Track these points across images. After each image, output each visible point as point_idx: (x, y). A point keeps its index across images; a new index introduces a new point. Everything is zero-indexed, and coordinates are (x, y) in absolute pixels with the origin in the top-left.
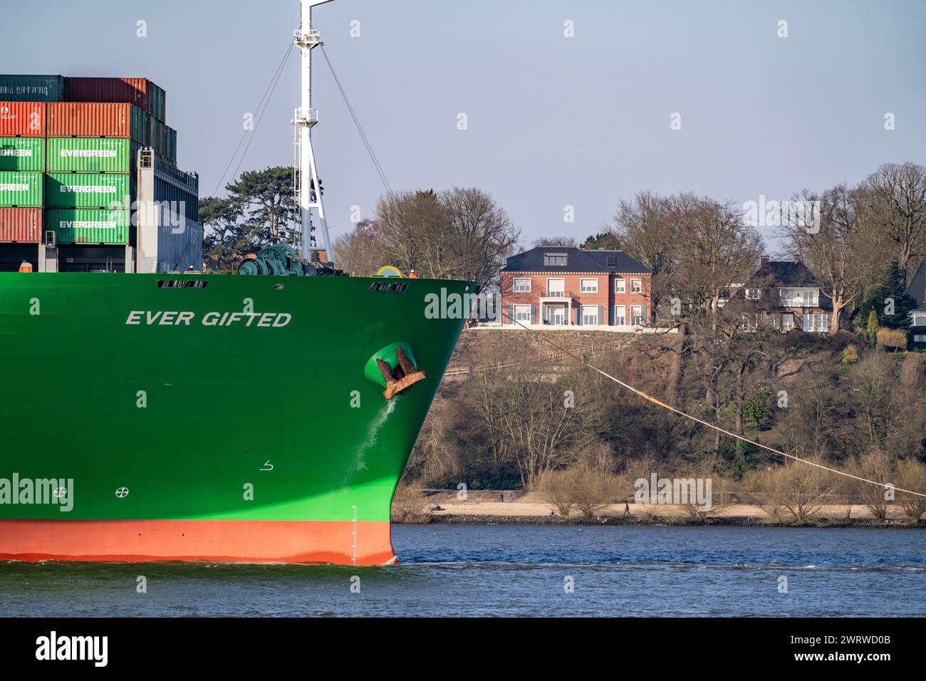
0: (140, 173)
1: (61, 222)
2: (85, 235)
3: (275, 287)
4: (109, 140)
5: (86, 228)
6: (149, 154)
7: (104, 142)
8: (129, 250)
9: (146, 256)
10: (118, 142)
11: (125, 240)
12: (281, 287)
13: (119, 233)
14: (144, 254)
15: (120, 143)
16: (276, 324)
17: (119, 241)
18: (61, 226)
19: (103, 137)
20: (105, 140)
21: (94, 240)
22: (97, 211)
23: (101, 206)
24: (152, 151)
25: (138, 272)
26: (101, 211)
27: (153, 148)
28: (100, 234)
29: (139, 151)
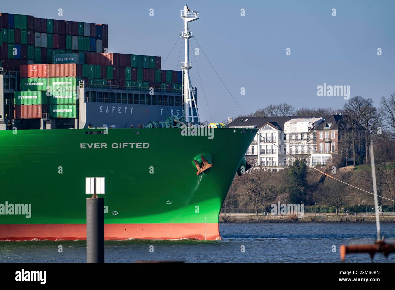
0: (80, 90)
1: (53, 110)
2: (61, 115)
3: (135, 133)
4: (69, 78)
5: (62, 112)
6: (83, 83)
7: (68, 79)
8: (76, 120)
9: (82, 122)
10: (72, 78)
11: (75, 116)
12: (138, 133)
13: (73, 113)
14: (81, 122)
15: (73, 79)
16: (144, 147)
17: (73, 117)
18: (53, 112)
19: (67, 77)
20: (68, 78)
21: (65, 117)
22: (65, 105)
23: (67, 103)
24: (84, 82)
25: (79, 128)
26: (67, 105)
27: (84, 81)
28: (67, 114)
29: (79, 82)
